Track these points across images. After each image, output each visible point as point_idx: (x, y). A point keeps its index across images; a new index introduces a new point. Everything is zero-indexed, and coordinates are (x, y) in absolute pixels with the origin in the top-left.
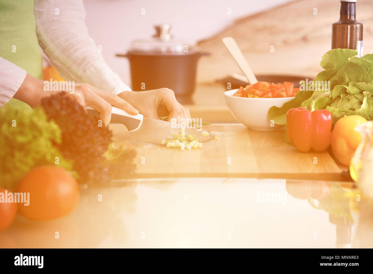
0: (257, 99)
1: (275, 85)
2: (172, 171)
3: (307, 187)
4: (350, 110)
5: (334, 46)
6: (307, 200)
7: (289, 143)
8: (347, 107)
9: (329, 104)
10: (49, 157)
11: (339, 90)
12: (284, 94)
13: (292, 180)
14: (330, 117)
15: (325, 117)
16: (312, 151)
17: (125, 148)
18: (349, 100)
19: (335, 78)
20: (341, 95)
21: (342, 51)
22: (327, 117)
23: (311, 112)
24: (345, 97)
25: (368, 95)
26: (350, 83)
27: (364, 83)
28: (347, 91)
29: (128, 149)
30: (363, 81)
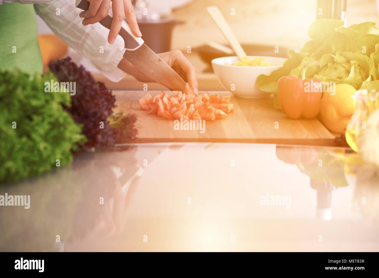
2: (172, 136)
3: (297, 152)
4: (337, 79)
6: (296, 165)
7: (279, 110)
8: (334, 75)
9: (317, 73)
10: (61, 120)
11: (327, 59)
13: (282, 145)
16: (302, 118)
17: (125, 114)
18: (336, 69)
19: (322, 47)
20: (328, 64)
21: (328, 21)
23: (302, 80)
24: (332, 66)
25: (355, 64)
26: (337, 52)
27: (351, 52)
28: (335, 60)
29: (129, 115)
30: (350, 51)
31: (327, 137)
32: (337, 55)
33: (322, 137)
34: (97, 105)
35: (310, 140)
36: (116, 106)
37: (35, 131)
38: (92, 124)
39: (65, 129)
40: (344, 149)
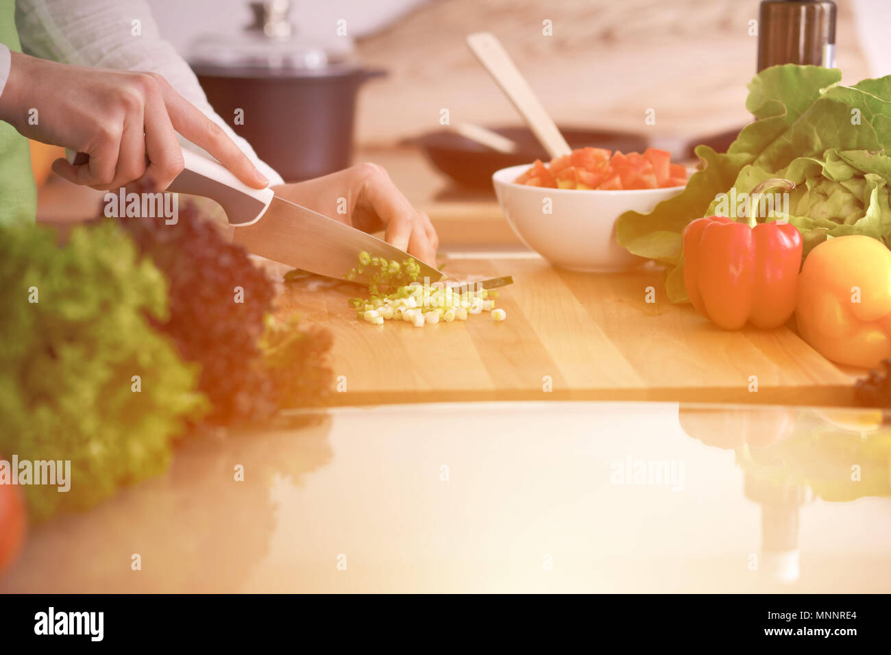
0: (581, 192)
1: (624, 157)
2: (423, 386)
4: (833, 223)
6: (733, 451)
7: (686, 306)
8: (823, 213)
11: (801, 171)
12: (652, 179)
14: (797, 240)
15: (786, 241)
16: (751, 327)
17: (304, 327)
18: (826, 196)
19: (786, 139)
20: (807, 183)
21: (797, 71)
22: (792, 241)
23: (749, 229)
24: (815, 189)
25: (878, 182)
26: (827, 151)
27: (866, 152)
28: (823, 173)
29: (312, 328)
30: (860, 147)
31: (834, 382)
32: (827, 159)
33: (822, 381)
38: (221, 364)
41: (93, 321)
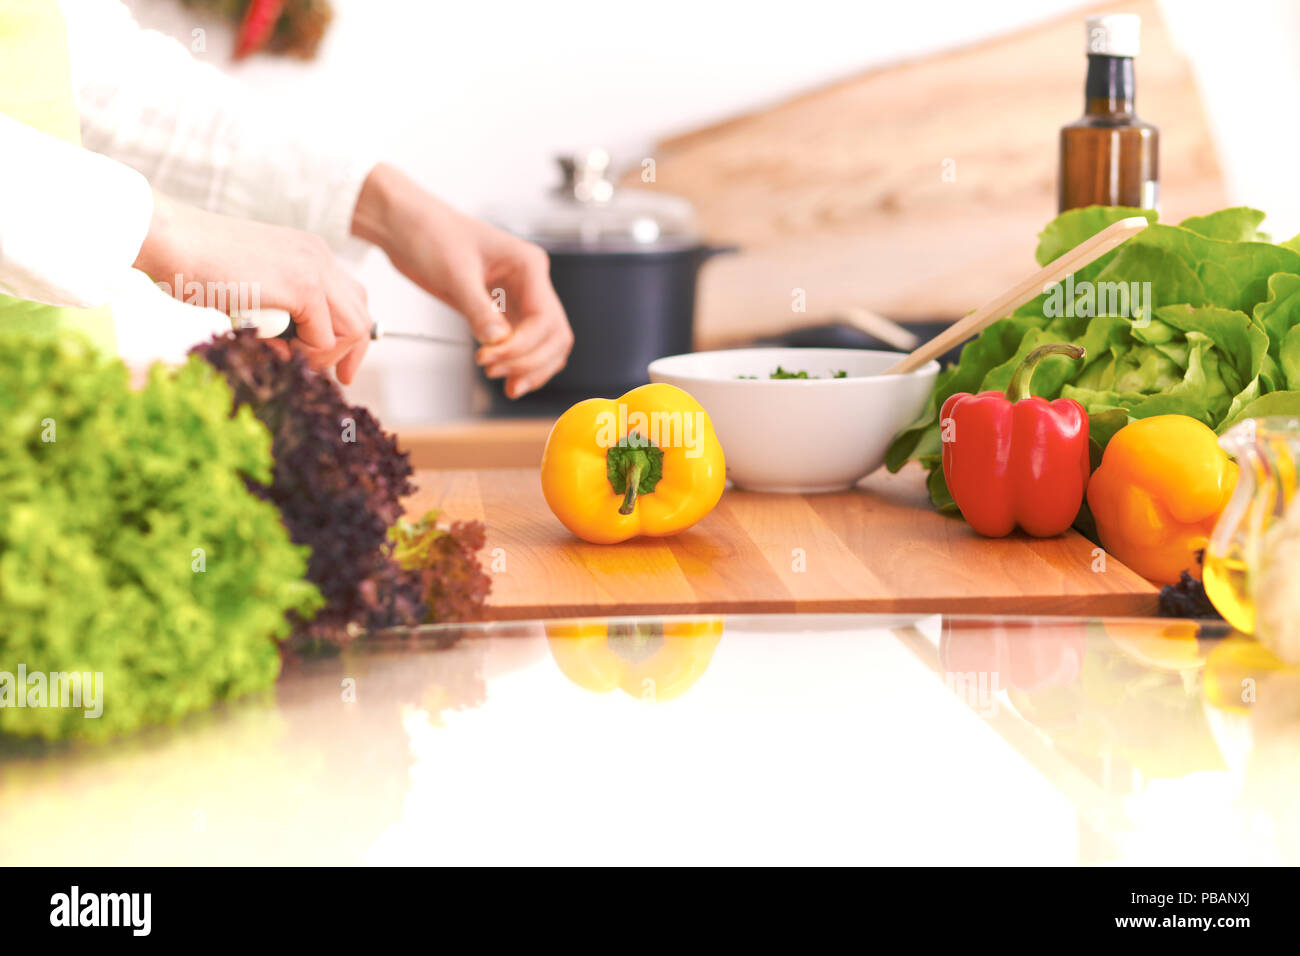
4: (1143, 396)
5: (1067, 202)
8: (1133, 385)
9: (1073, 381)
10: (246, 529)
11: (1105, 334)
14: (1077, 423)
15: (1062, 426)
16: (1019, 533)
18: (1137, 365)
20: (1112, 349)
24: (1125, 358)
25: (1203, 343)
27: (1188, 306)
28: (1133, 333)
30: (1181, 301)
31: (1134, 591)
34: (354, 480)
35: (1078, 600)
36: (416, 489)
37: (160, 566)
38: (339, 547)
39: (259, 558)
40: (1194, 625)
41: (179, 482)
